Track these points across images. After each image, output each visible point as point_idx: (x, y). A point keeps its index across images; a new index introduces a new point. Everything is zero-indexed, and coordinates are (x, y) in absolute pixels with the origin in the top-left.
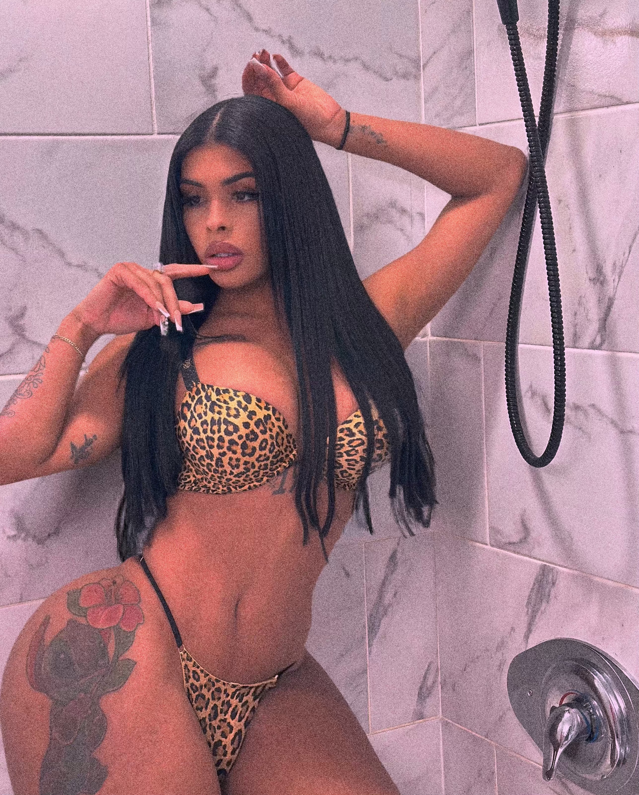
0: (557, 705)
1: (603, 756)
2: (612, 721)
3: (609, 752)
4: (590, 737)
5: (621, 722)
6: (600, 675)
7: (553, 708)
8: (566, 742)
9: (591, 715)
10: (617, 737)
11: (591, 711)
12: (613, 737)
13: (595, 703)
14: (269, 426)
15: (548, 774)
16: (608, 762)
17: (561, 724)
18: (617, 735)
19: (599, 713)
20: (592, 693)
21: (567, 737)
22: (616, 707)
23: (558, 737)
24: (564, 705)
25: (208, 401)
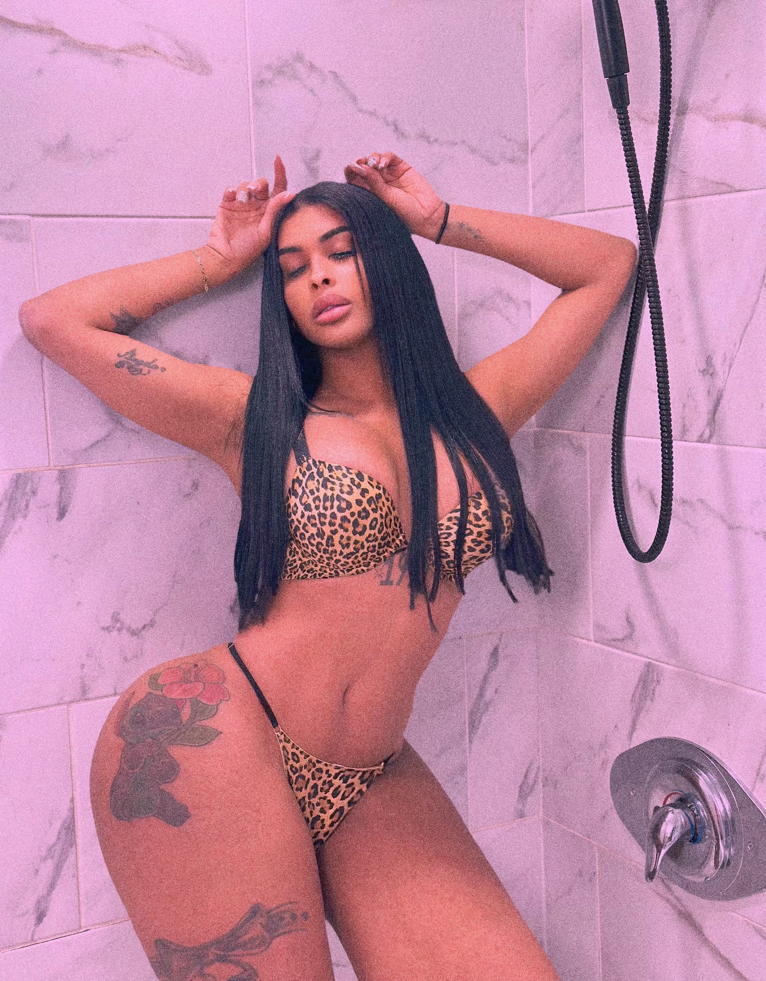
0: (661, 805)
1: (706, 858)
2: (716, 822)
3: (713, 854)
4: (694, 838)
5: (726, 823)
6: (705, 775)
7: (657, 808)
8: (670, 842)
9: (695, 816)
10: (722, 838)
11: (695, 812)
12: (718, 839)
13: (699, 803)
14: (380, 505)
15: (650, 876)
16: (712, 863)
17: (664, 824)
18: (721, 835)
19: (704, 813)
20: (697, 794)
21: (670, 839)
22: (720, 809)
23: (661, 836)
24: (667, 805)
25: (321, 477)
